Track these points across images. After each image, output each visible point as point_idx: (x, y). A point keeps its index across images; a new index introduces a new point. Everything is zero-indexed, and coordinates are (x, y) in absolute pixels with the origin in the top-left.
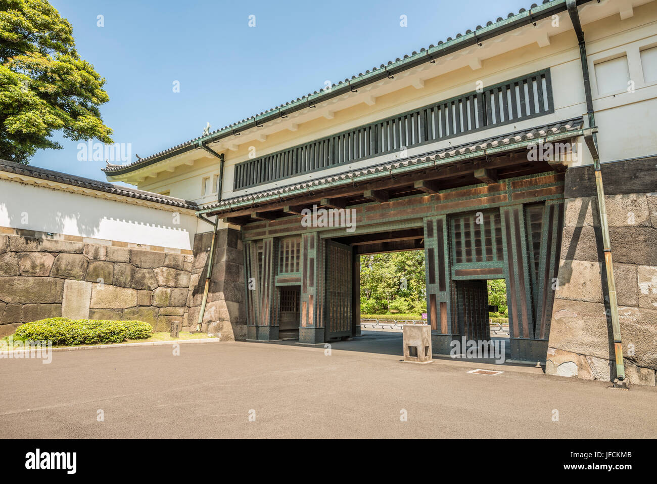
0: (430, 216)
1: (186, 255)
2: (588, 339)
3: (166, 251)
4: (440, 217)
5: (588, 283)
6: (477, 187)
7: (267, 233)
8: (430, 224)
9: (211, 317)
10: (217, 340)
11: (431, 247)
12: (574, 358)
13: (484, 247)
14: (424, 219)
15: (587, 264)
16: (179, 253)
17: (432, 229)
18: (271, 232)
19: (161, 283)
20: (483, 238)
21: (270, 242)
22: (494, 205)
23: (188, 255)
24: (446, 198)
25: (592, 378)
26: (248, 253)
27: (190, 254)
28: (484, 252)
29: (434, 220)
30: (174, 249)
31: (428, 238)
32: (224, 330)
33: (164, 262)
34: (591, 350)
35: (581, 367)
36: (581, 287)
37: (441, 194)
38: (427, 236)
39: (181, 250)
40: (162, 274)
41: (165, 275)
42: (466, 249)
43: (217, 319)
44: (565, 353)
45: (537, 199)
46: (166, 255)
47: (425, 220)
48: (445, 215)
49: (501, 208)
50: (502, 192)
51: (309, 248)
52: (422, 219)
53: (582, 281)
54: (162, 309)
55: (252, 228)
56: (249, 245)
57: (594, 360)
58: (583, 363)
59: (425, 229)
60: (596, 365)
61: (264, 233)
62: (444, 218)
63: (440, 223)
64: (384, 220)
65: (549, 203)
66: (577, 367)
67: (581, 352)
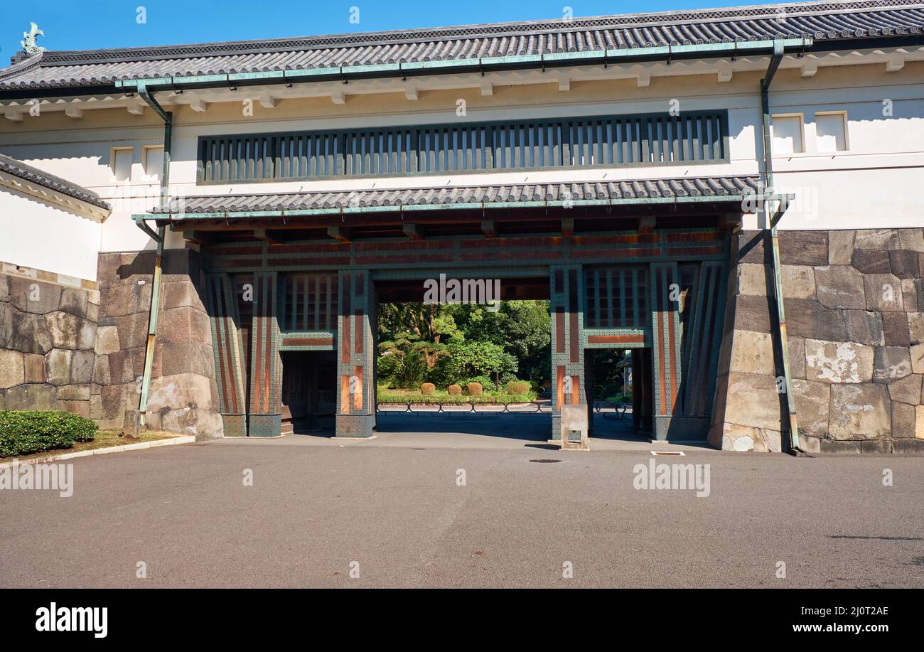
0: (560, 264)
1: (90, 291)
2: (763, 412)
3: (60, 282)
4: (573, 267)
5: (761, 355)
6: (624, 233)
7: (265, 263)
8: (559, 276)
9: (168, 401)
10: (192, 439)
11: (560, 305)
12: (750, 432)
13: (623, 309)
14: (550, 267)
15: (760, 335)
16: (78, 285)
17: (562, 282)
18: (272, 263)
19: (57, 341)
20: (623, 297)
21: (270, 280)
22: (644, 259)
23: (93, 291)
24: (584, 242)
25: (766, 451)
26: (218, 294)
27: (94, 289)
28: (623, 315)
29: (566, 270)
30: (71, 278)
31: (556, 292)
32: (199, 423)
33: (60, 301)
34: (765, 423)
35: (756, 440)
36: (755, 359)
37: (577, 237)
38: (554, 289)
39: (82, 280)
40: (58, 326)
41: (62, 325)
42: (601, 311)
43: (184, 405)
44: (742, 428)
45: (693, 258)
46: (63, 289)
47: (552, 269)
48: (581, 265)
49: (652, 264)
50: (656, 244)
51: (353, 294)
52: (547, 266)
53: (756, 353)
54: (61, 390)
55: (229, 252)
56: (221, 280)
57: (768, 433)
58: (758, 437)
59: (552, 280)
60: (770, 437)
61: (259, 263)
62: (579, 268)
63: (573, 275)
64: (490, 263)
65: (705, 265)
66: (752, 441)
67: (757, 425)
